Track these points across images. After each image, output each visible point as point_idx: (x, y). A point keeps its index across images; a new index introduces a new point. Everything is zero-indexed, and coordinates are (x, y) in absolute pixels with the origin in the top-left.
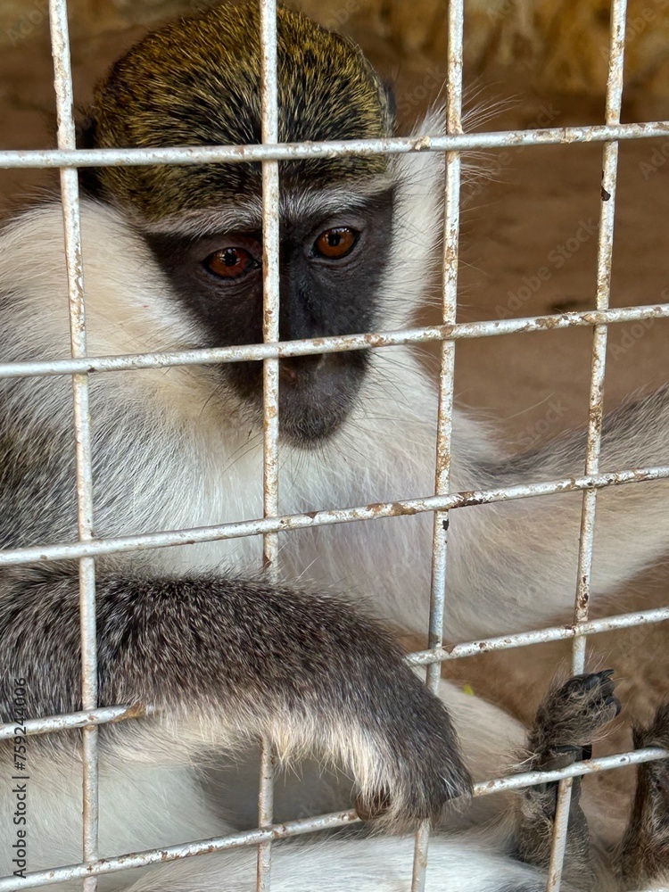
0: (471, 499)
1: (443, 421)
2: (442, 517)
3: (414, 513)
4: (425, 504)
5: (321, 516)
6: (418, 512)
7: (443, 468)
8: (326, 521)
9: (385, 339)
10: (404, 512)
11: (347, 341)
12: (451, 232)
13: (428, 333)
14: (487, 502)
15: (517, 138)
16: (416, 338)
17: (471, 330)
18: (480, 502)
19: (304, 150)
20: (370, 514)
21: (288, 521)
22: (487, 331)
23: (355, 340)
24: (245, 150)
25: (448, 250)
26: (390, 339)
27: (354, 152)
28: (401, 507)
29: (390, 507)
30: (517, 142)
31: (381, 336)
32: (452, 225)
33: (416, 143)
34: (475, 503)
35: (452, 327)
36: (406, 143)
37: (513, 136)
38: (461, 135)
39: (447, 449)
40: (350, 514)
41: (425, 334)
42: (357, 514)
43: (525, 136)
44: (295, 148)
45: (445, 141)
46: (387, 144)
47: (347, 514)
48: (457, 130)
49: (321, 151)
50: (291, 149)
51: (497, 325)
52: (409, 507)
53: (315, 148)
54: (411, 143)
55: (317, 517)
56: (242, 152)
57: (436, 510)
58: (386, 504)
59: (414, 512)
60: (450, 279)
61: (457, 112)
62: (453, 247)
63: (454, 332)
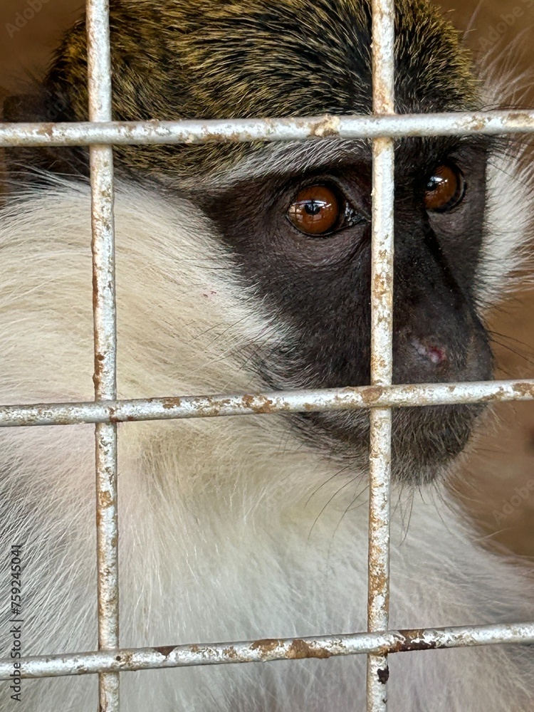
0: (417, 641)
1: (375, 525)
2: (377, 665)
3: (326, 657)
4: (343, 644)
5: (179, 653)
6: (332, 655)
7: (376, 592)
8: (186, 661)
9: (274, 402)
10: (310, 655)
11: (216, 403)
12: (381, 253)
13: (341, 396)
14: (443, 647)
15: (475, 123)
16: (322, 403)
17: (410, 395)
18: (433, 646)
19: (142, 132)
20: (255, 653)
21: (128, 658)
22: (435, 397)
23: (228, 402)
24: (54, 130)
25: (376, 280)
26: (282, 402)
27: (220, 136)
28: (306, 646)
29: (287, 646)
30: (476, 128)
31: (269, 399)
32: (382, 244)
33: (316, 127)
34: (423, 646)
35: (380, 390)
36: (301, 125)
37: (470, 119)
38: (390, 116)
39: (382, 566)
40: (225, 652)
41: (337, 398)
42: (235, 652)
43: (489, 119)
44: (130, 129)
45: (362, 124)
46: (272, 126)
47: (221, 651)
48: (384, 110)
49: (170, 133)
50: (124, 131)
51: (452, 389)
52: (318, 647)
53: (161, 130)
54: (310, 126)
55: (172, 655)
56: (50, 133)
57: (369, 653)
58: (283, 641)
59: (325, 654)
60: (380, 320)
61: (386, 84)
62: (384, 275)
63: (383, 396)
